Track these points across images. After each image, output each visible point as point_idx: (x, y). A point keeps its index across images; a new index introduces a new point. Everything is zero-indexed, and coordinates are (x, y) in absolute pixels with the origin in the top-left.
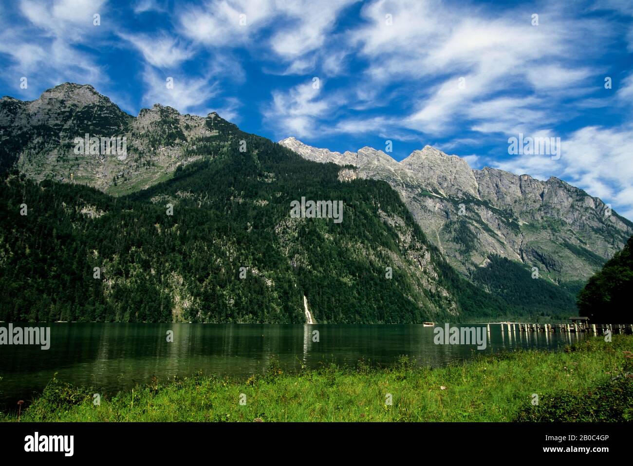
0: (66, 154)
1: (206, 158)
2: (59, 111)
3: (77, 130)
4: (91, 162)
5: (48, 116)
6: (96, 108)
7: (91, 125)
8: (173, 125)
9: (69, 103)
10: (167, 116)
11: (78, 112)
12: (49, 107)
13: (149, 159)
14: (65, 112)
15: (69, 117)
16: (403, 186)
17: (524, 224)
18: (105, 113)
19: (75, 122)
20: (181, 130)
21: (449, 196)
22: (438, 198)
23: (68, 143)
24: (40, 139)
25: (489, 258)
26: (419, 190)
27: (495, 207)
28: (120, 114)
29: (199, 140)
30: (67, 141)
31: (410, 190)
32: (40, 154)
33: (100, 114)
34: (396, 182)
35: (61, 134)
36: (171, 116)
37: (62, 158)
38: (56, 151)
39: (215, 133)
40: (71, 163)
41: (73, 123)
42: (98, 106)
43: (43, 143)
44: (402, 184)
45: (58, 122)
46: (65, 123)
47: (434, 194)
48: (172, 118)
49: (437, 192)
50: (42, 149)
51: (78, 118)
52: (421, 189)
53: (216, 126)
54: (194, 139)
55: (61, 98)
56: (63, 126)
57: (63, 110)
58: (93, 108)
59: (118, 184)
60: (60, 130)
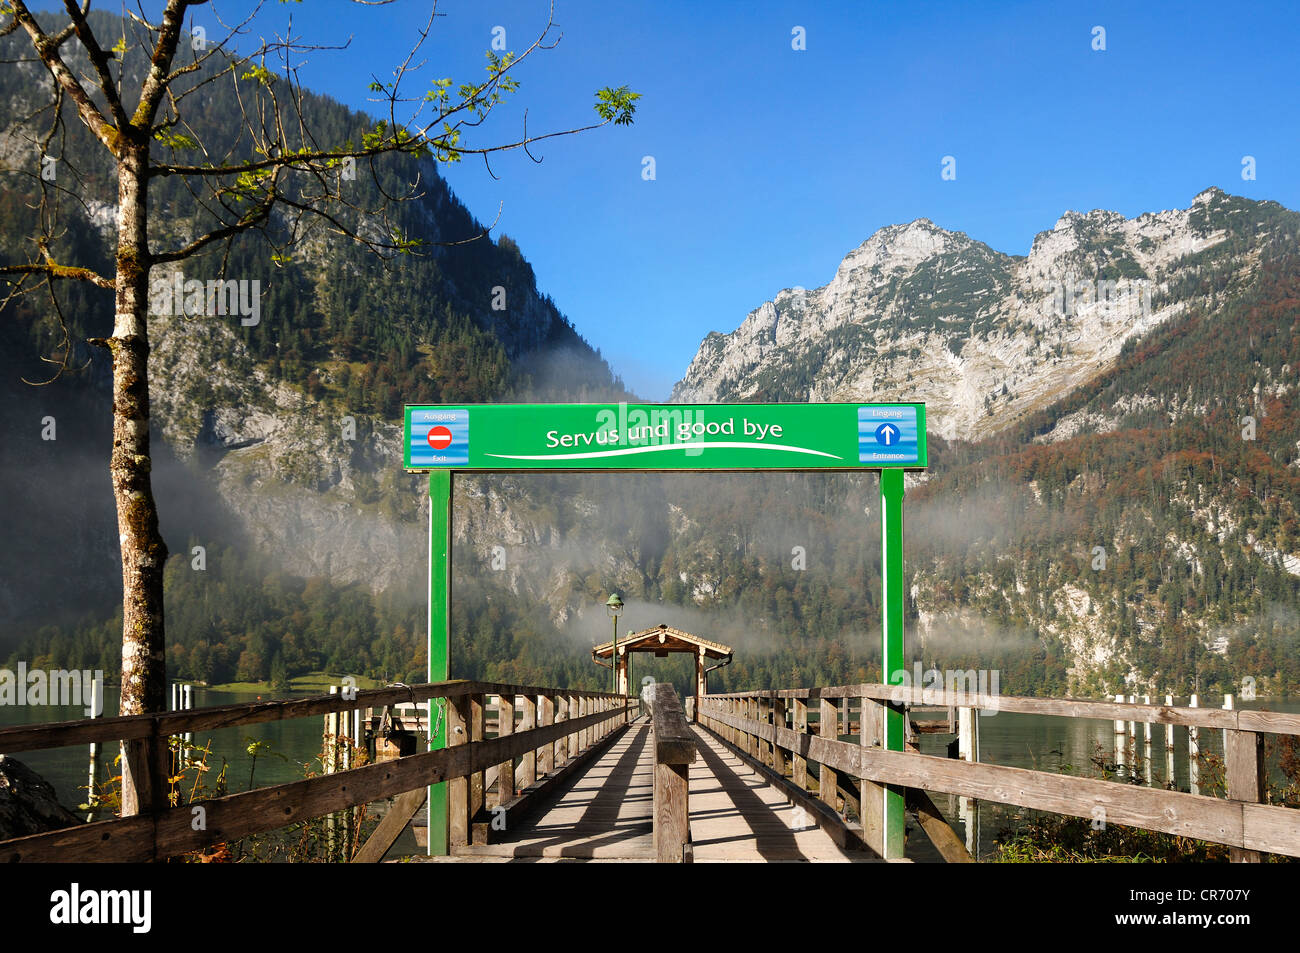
0: (889, 371)
1: (1193, 305)
2: (871, 289)
3: (907, 318)
4: (938, 378)
5: (852, 305)
6: (940, 263)
7: (932, 300)
8: (1111, 249)
9: (886, 270)
10: (1093, 233)
11: (907, 280)
12: (853, 287)
13: (1056, 340)
14: (881, 288)
15: (890, 297)
18: (959, 268)
19: (901, 302)
20: (1130, 256)
23: (891, 348)
24: (840, 355)
28: (990, 259)
29: (1174, 266)
30: (889, 344)
32: (844, 384)
33: (950, 271)
35: (879, 333)
36: (1102, 230)
37: (882, 381)
38: (869, 371)
39: (1216, 238)
40: (900, 387)
41: (896, 305)
42: (943, 256)
43: (846, 361)
45: (871, 312)
46: (884, 310)
48: (1107, 234)
50: (846, 372)
51: (907, 293)
53: (1218, 222)
54: (1165, 266)
55: (871, 264)
56: (880, 316)
57: (878, 285)
58: (934, 262)
59: (996, 412)
60: (874, 326)
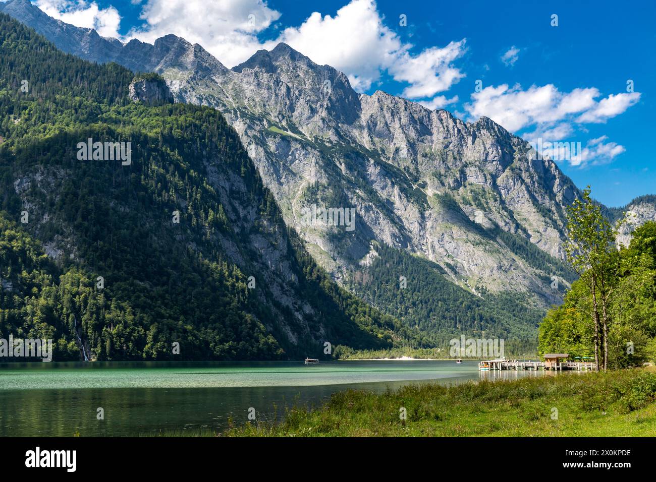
16: (236, 112)
17: (435, 195)
21: (316, 138)
22: (296, 140)
25: (377, 249)
26: (265, 122)
27: (390, 162)
31: (248, 121)
34: (224, 105)
44: (234, 110)
47: (290, 133)
49: (294, 129)
52: (269, 122)
